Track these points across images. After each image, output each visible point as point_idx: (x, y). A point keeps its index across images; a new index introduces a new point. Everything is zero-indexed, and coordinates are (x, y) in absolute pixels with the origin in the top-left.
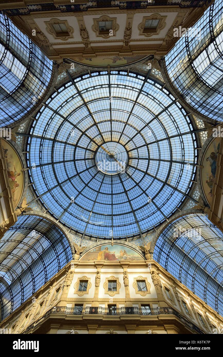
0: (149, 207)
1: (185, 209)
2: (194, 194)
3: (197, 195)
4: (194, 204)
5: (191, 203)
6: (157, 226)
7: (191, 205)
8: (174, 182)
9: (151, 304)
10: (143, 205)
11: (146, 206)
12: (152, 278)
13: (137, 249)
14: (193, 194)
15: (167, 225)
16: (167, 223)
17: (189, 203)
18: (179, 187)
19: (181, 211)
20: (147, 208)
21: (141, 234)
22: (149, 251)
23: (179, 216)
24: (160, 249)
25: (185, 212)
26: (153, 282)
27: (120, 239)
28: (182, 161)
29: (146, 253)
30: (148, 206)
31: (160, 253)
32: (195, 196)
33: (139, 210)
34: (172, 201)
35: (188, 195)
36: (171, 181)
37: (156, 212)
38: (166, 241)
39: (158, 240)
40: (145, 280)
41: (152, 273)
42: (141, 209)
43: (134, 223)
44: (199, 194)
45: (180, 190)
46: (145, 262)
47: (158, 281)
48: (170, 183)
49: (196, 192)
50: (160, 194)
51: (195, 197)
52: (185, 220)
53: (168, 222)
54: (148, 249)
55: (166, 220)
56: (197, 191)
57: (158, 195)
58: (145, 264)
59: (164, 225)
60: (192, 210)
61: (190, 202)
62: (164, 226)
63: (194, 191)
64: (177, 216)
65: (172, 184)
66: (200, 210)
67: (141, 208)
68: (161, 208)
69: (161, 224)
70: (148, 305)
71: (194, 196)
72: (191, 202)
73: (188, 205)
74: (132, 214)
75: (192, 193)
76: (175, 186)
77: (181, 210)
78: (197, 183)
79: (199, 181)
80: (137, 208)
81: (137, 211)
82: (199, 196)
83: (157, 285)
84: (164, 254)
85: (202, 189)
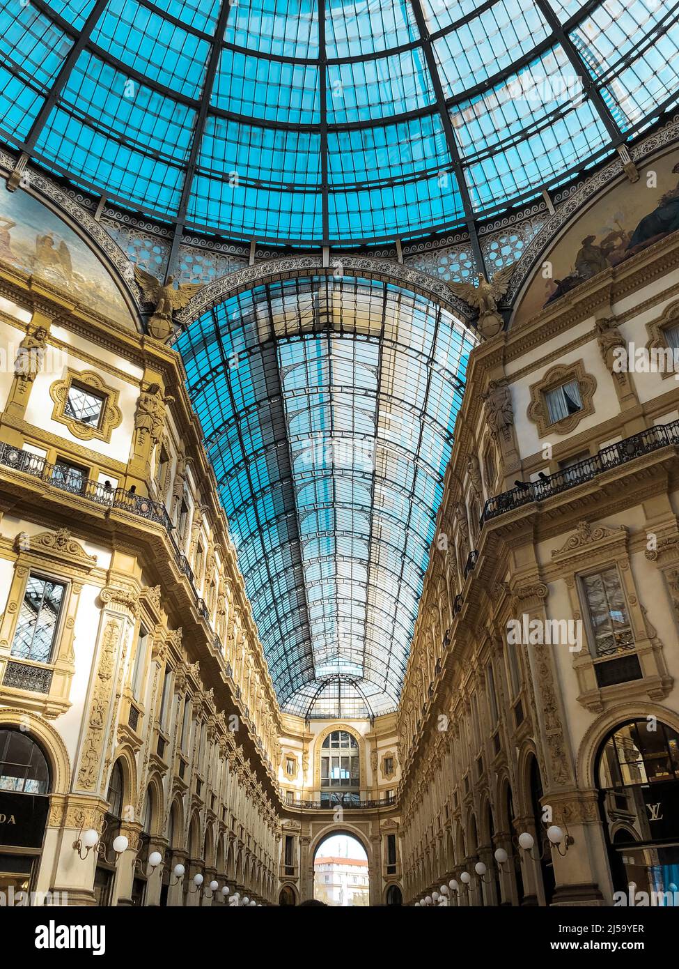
0: (291, 145)
1: (424, 264)
2: (503, 241)
3: (506, 251)
4: (465, 273)
5: (462, 263)
6: (264, 248)
7: (455, 268)
8: (477, 135)
9: (94, 469)
10: (270, 115)
11: (280, 133)
12: (138, 404)
13: (128, 275)
14: (495, 238)
15: (311, 273)
16: (313, 265)
17: (453, 257)
18: (475, 169)
19: (401, 260)
20: (278, 145)
21: (179, 230)
22: (174, 312)
23: (381, 275)
24: (217, 330)
25: (411, 276)
26: (136, 414)
27: (63, 182)
28: (600, 79)
29: (160, 311)
30: (285, 140)
31: (205, 342)
32: (496, 251)
33: (233, 125)
34: (400, 202)
35: (478, 225)
36: (472, 116)
37: (305, 192)
38: (256, 319)
39: (235, 298)
40: (107, 395)
41: (146, 387)
42: (246, 128)
43: (170, 164)
44: (518, 255)
45: (469, 183)
46: (142, 342)
47: (157, 420)
48: (460, 122)
49: (514, 238)
50: (379, 131)
51: (493, 256)
52: (385, 299)
53: (326, 264)
54: (174, 305)
55: (320, 251)
56: (521, 239)
57: (368, 132)
58: (139, 347)
59: (297, 264)
60: (441, 289)
61: (463, 256)
62: (294, 267)
63: (512, 233)
64: (371, 269)
65: (462, 136)
66: (471, 307)
67: (252, 122)
68: (334, 192)
69: (288, 250)
70: (85, 471)
71: (494, 246)
72: (464, 261)
73: (444, 261)
74: (189, 117)
75: (497, 234)
76: (466, 159)
77: (404, 257)
78: (552, 212)
79: (564, 212)
80: (235, 108)
81: (221, 121)
82: (510, 262)
83: (144, 430)
84: (217, 353)
85: (546, 247)
